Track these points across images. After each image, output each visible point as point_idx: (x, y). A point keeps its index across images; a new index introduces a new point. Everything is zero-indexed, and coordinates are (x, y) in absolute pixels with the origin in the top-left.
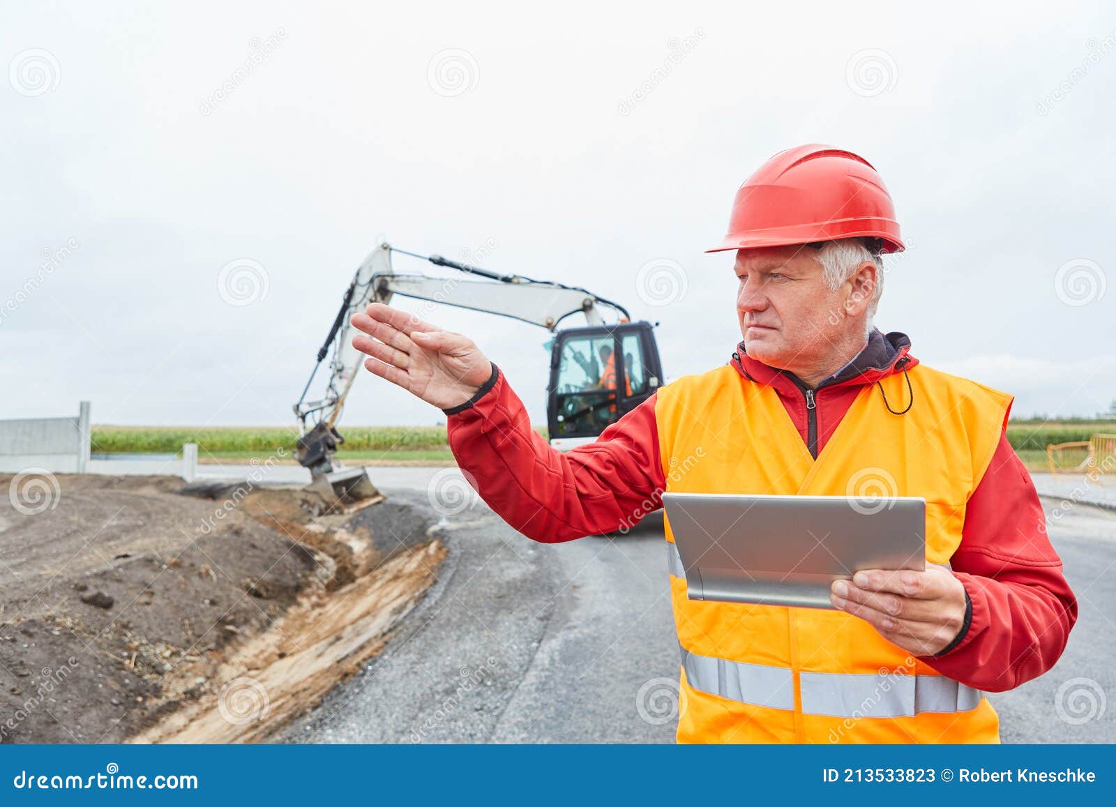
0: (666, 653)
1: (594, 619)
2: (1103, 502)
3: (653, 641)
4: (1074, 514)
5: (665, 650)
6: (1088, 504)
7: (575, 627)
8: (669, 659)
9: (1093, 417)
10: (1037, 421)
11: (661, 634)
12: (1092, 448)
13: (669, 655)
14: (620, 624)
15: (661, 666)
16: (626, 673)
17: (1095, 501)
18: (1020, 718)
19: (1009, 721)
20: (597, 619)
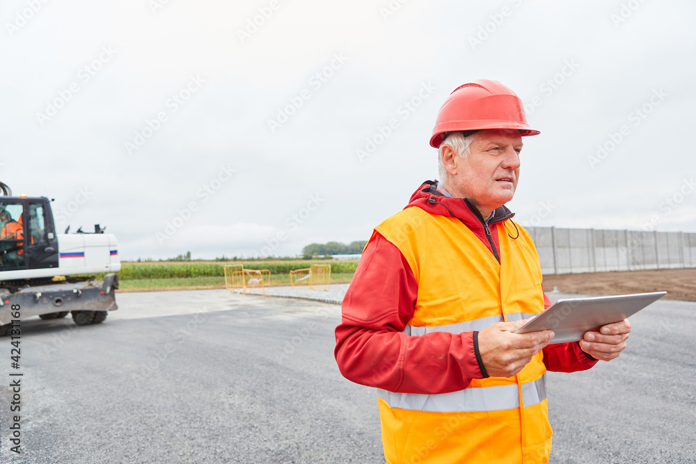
0: (118, 423)
1: (43, 411)
2: (321, 298)
3: (102, 416)
4: (310, 306)
5: (116, 421)
6: (314, 300)
7: (28, 420)
8: (122, 426)
9: (295, 257)
10: (270, 259)
11: (107, 411)
12: (310, 272)
13: (121, 424)
14: (69, 411)
15: (119, 432)
16: (93, 444)
17: (317, 298)
18: (340, 411)
19: (336, 414)
20: (46, 411)
